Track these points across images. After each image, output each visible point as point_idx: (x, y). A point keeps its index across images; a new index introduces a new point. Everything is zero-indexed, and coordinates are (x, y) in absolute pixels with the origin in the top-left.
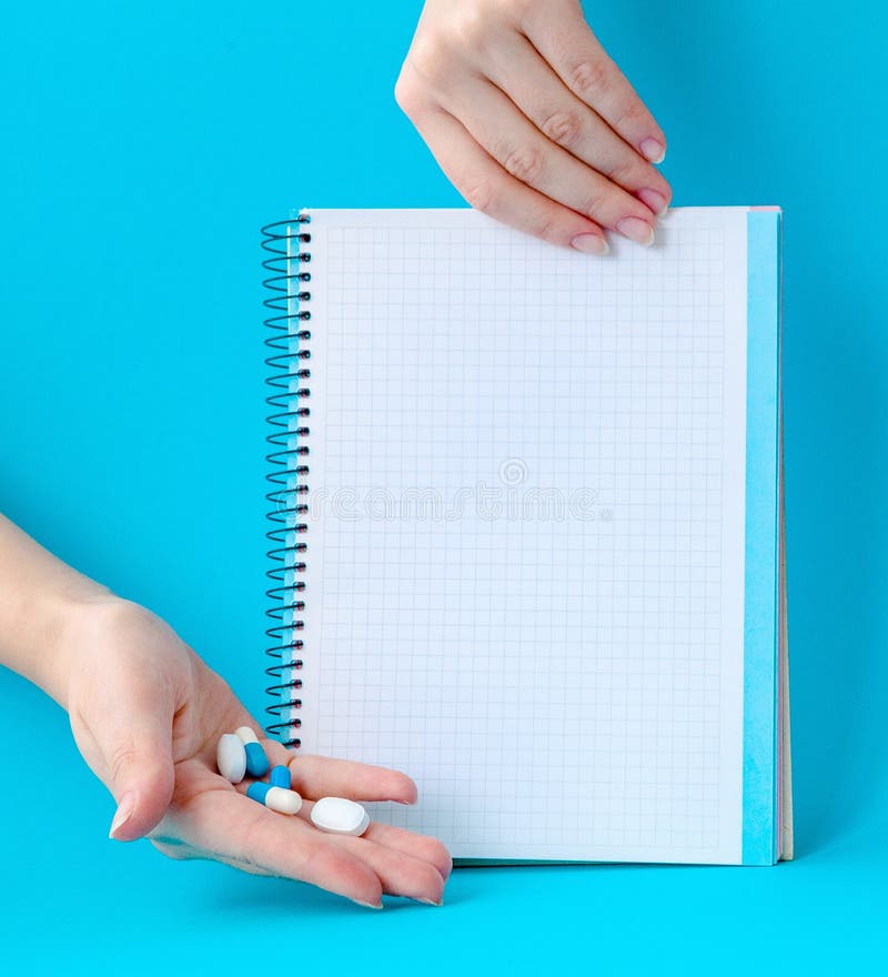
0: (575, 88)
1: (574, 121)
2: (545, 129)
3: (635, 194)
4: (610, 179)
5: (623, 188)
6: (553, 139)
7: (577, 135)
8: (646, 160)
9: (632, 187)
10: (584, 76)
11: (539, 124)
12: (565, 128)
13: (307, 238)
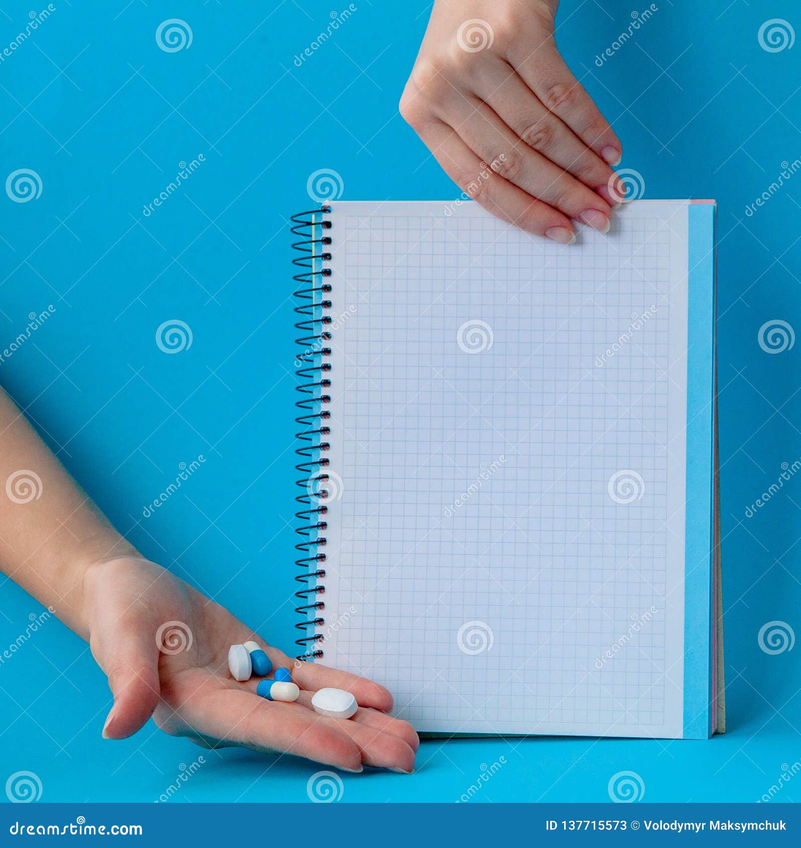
0: (549, 103)
1: (547, 130)
2: (524, 137)
3: (595, 190)
4: (575, 177)
5: (587, 185)
6: (530, 144)
7: (549, 142)
8: (606, 163)
9: (593, 184)
10: (557, 95)
11: (519, 132)
12: (541, 135)
13: (328, 225)
